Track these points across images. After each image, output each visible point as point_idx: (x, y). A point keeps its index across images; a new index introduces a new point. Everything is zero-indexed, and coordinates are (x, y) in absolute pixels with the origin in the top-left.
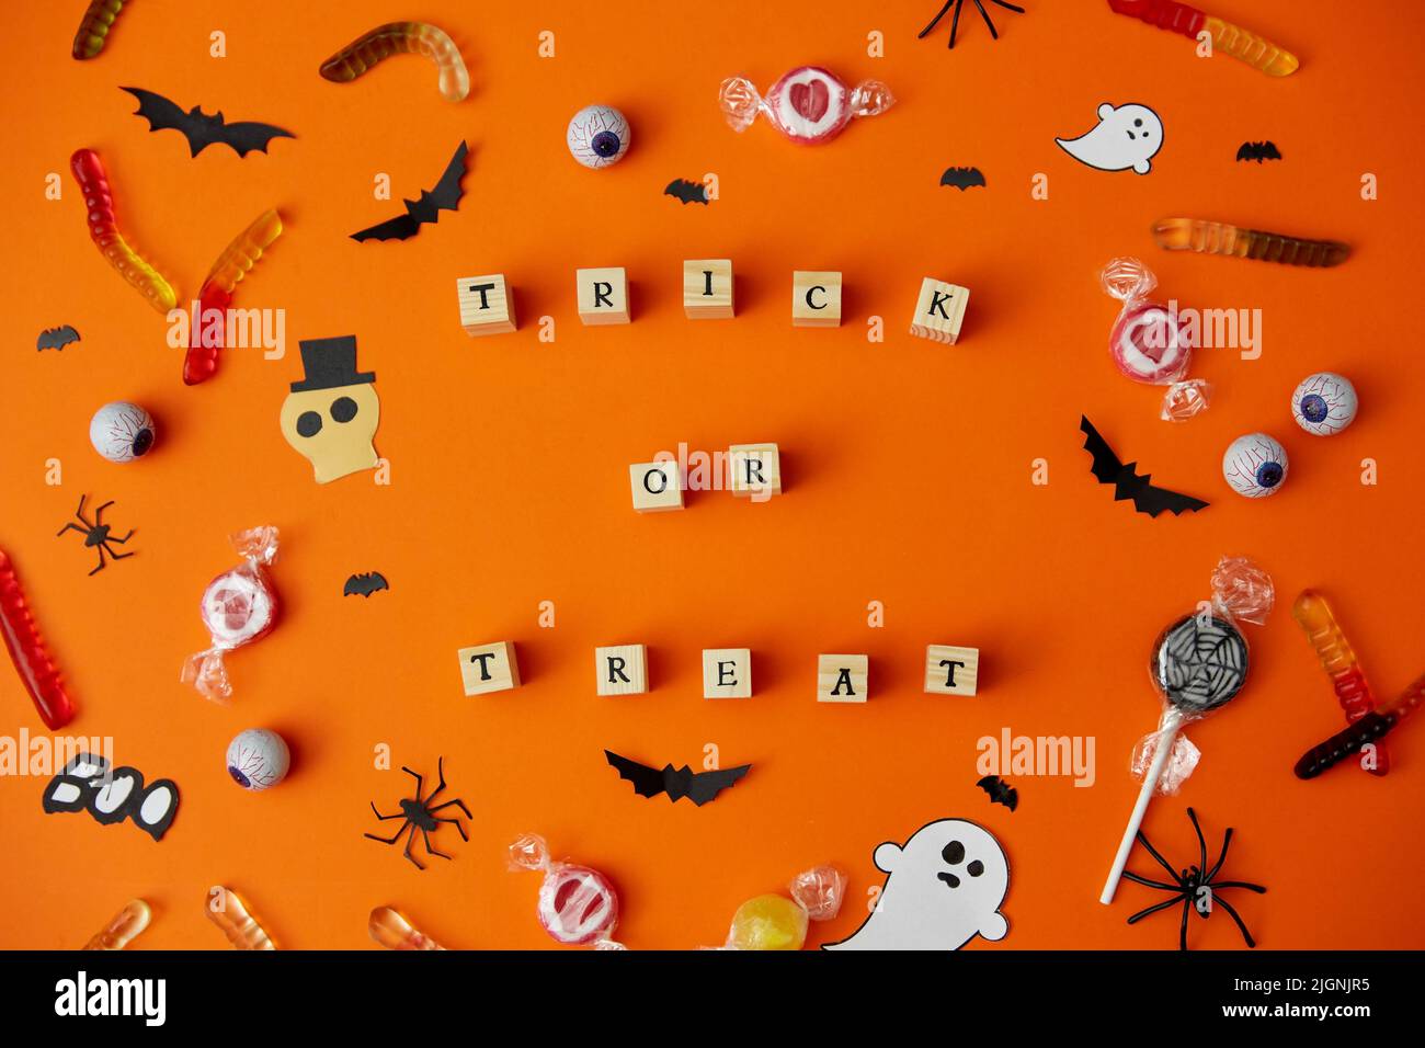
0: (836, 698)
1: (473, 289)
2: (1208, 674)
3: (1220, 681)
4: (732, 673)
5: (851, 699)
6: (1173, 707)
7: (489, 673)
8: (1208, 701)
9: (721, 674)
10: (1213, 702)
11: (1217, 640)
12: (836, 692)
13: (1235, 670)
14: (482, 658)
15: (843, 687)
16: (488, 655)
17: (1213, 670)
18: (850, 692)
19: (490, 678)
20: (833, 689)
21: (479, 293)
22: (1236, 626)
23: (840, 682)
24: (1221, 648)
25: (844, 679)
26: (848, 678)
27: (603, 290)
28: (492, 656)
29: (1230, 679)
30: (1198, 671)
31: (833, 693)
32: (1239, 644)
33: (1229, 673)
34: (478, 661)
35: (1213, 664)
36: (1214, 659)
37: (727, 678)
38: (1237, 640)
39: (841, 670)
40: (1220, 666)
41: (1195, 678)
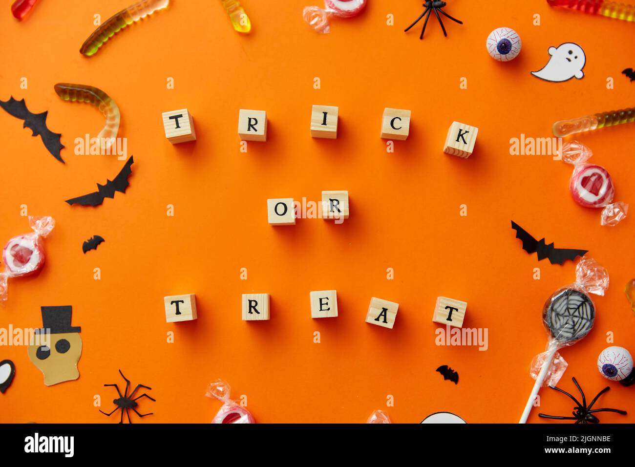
0: (376, 323)
1: (171, 118)
2: (574, 322)
3: (580, 326)
4: (327, 304)
5: (384, 325)
6: (554, 339)
7: (180, 311)
8: (573, 337)
9: (321, 304)
10: (576, 337)
11: (579, 303)
12: (377, 319)
13: (587, 320)
14: (177, 302)
15: (382, 318)
16: (180, 301)
17: (576, 319)
18: (385, 321)
19: (180, 313)
20: (376, 318)
21: (174, 120)
22: (588, 296)
23: (381, 315)
24: (581, 308)
25: (383, 314)
26: (385, 314)
27: (253, 122)
28: (182, 302)
29: (585, 324)
30: (568, 320)
31: (375, 320)
32: (590, 306)
33: (584, 321)
34: (174, 304)
35: (576, 316)
36: (577, 314)
37: (324, 307)
38: (589, 304)
39: (383, 308)
40: (579, 317)
41: (566, 324)
